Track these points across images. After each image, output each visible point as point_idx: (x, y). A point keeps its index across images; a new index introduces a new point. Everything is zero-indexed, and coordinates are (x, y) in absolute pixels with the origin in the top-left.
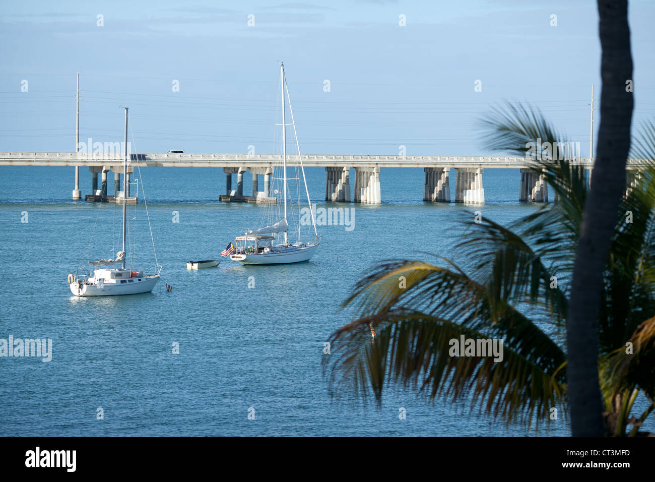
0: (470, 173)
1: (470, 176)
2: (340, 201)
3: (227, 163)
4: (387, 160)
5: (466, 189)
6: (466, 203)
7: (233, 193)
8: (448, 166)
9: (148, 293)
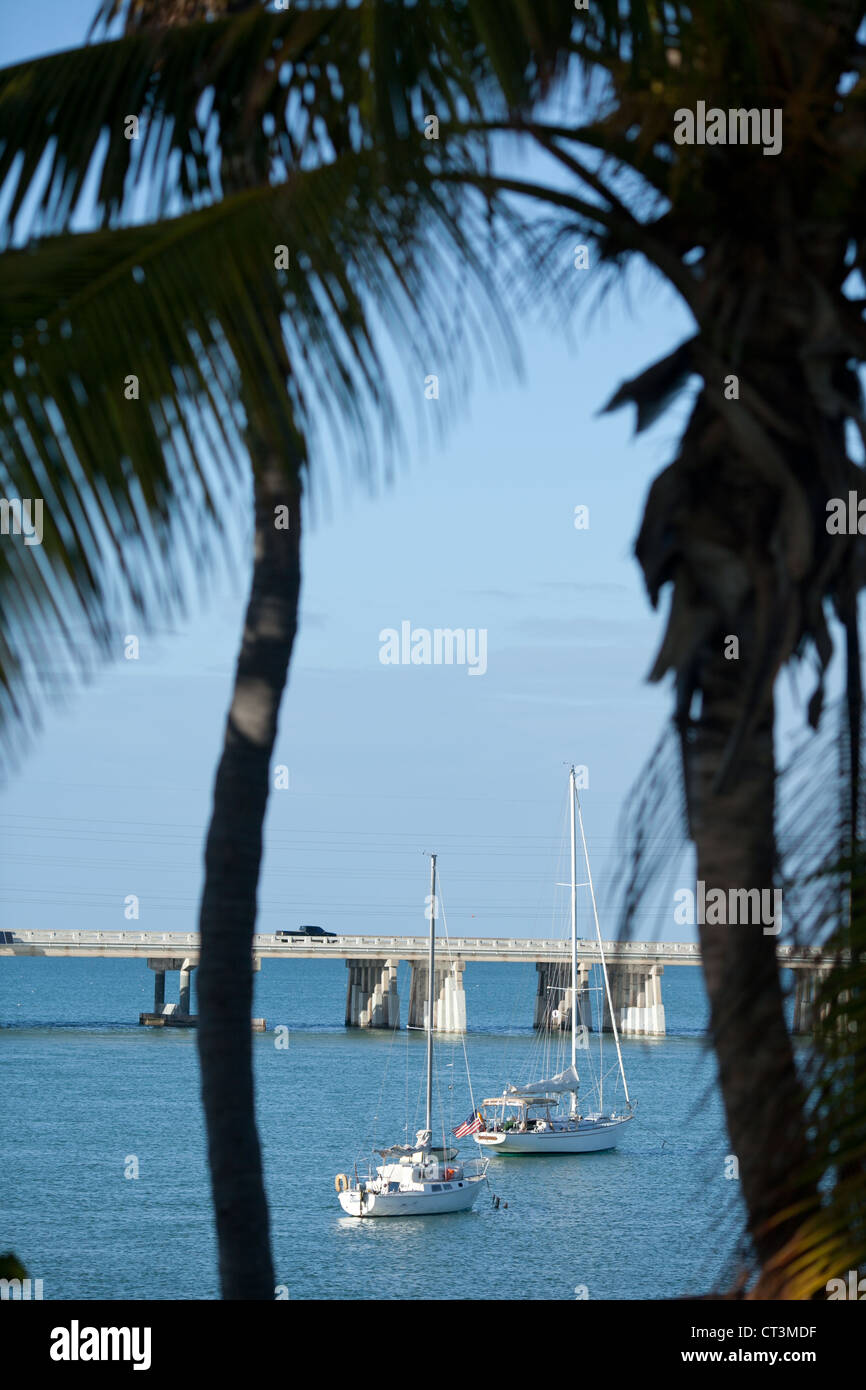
0: (635, 975)
1: (635, 980)
2: (378, 1027)
3: (169, 949)
4: (478, 947)
5: (627, 1006)
6: (626, 1032)
7: (169, 1009)
8: (586, 960)
9: (466, 1211)
